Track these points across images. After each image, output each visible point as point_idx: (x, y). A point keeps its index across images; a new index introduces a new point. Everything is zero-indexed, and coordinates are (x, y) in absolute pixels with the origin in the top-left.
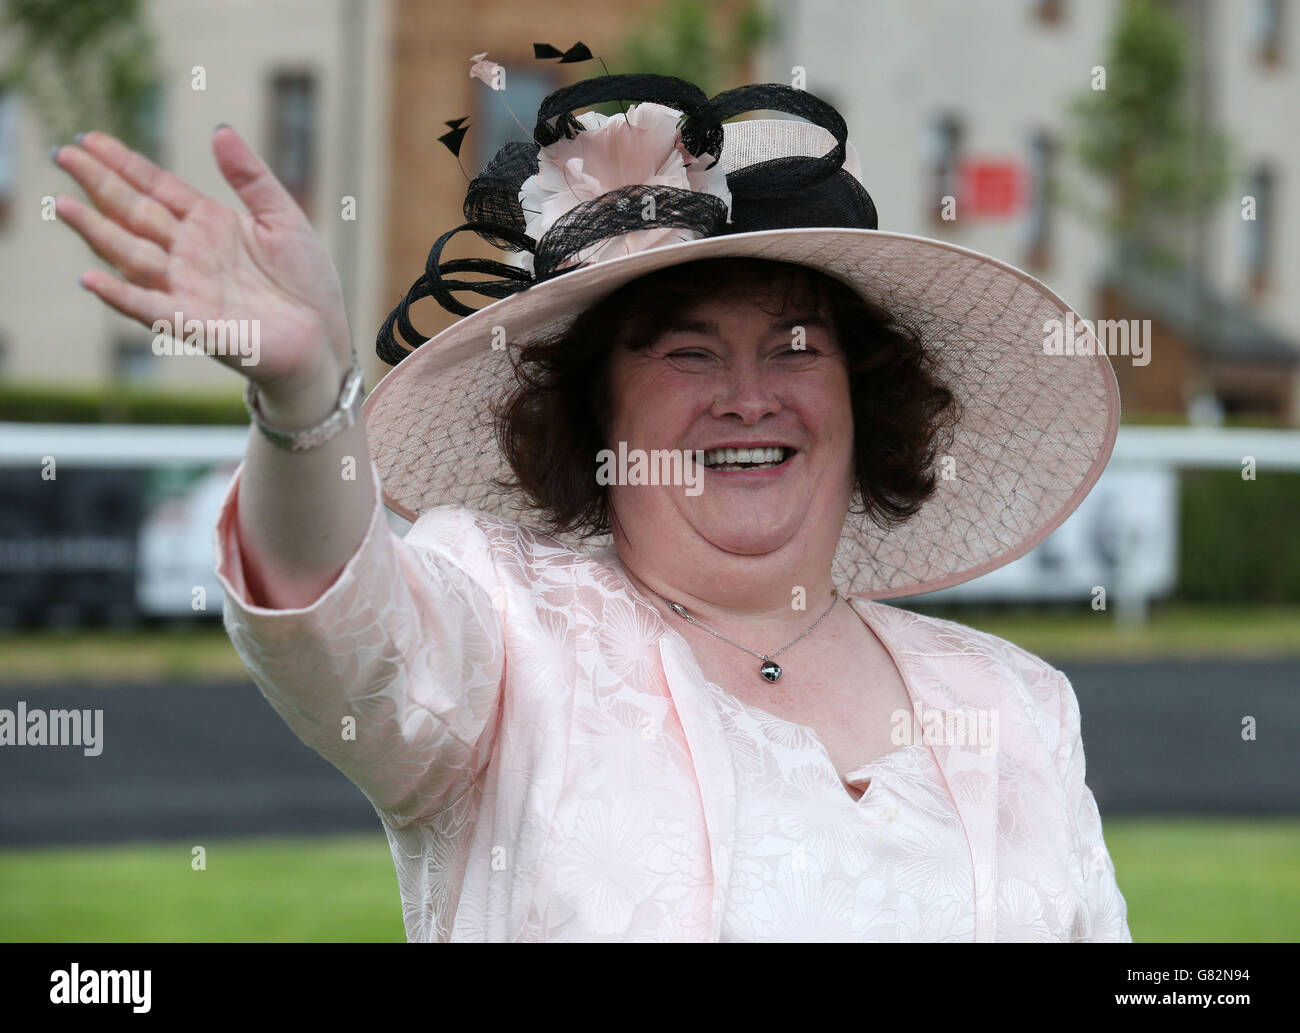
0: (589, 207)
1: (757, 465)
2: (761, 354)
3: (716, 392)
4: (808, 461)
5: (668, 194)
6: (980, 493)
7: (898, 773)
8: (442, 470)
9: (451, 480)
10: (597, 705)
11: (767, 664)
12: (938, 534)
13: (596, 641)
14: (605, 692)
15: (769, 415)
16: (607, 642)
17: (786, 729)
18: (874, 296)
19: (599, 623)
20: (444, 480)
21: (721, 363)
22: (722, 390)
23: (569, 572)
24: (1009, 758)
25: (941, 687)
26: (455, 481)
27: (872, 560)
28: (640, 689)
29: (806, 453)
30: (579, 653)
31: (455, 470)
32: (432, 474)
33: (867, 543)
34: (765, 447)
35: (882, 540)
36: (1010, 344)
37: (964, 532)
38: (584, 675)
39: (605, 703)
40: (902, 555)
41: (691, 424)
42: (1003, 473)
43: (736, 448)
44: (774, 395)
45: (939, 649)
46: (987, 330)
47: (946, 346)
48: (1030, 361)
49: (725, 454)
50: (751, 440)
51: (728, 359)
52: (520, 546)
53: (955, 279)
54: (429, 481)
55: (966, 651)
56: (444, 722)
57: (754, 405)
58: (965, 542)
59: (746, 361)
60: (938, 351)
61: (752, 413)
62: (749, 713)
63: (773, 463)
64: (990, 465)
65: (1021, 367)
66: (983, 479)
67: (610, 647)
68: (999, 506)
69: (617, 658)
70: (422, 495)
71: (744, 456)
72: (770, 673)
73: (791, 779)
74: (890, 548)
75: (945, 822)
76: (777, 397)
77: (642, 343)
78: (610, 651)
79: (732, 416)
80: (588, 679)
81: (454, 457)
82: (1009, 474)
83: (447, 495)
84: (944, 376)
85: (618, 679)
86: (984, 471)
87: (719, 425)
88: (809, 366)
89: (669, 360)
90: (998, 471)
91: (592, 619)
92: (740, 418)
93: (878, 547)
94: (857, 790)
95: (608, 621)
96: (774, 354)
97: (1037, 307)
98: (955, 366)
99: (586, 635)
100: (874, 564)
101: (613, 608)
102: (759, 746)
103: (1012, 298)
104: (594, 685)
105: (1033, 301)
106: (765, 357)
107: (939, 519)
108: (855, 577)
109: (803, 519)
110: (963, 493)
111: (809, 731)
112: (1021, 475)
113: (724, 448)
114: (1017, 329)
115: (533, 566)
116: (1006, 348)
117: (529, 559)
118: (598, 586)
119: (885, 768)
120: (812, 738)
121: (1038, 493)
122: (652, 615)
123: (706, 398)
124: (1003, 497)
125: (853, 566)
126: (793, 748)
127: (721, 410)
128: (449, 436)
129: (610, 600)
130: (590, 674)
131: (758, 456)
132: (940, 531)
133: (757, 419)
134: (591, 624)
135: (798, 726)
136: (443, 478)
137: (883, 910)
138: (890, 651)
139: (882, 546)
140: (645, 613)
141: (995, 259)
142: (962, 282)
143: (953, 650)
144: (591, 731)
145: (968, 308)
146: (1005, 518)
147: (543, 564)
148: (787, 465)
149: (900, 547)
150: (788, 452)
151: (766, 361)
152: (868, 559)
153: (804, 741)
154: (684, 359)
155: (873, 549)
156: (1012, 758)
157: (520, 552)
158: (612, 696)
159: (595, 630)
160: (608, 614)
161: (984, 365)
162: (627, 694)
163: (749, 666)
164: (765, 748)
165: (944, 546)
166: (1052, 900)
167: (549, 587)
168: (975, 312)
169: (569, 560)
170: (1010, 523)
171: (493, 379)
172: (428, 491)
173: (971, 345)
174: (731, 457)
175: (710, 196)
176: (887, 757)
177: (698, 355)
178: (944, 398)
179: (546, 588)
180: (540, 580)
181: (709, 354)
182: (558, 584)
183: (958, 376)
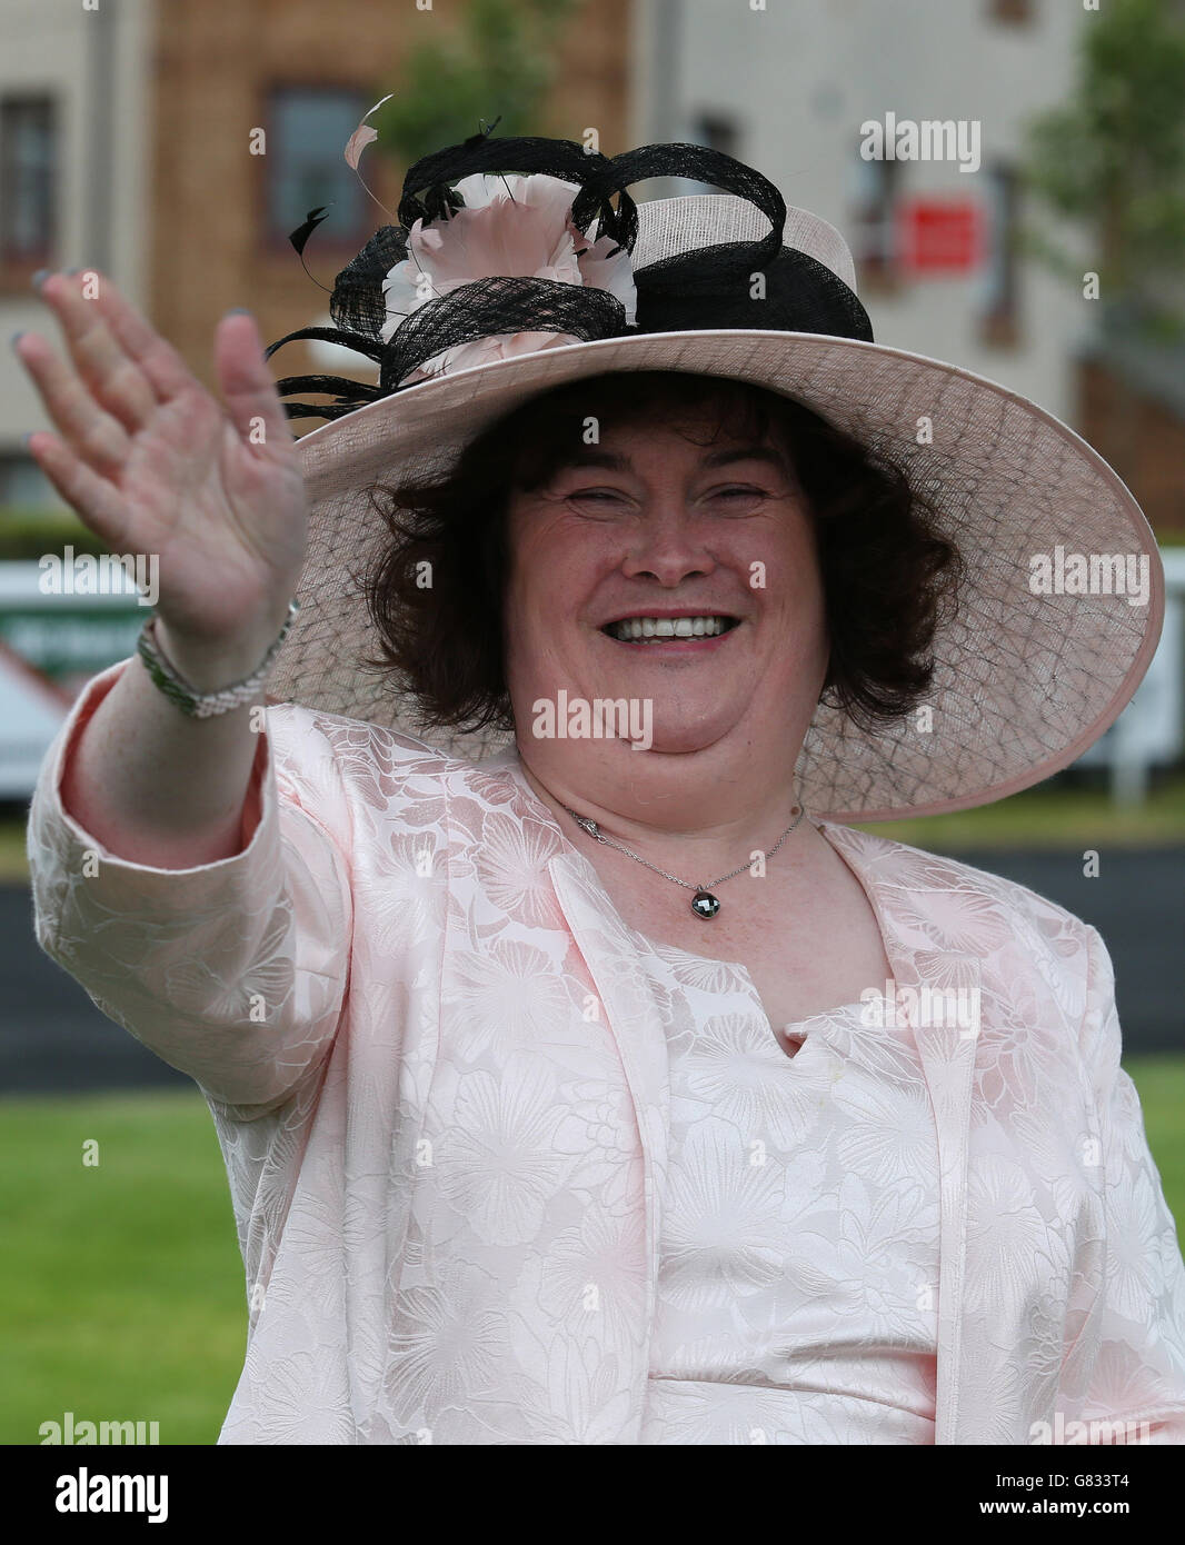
0: (437, 307)
1: (684, 638)
2: (689, 495)
3: (626, 545)
4: (755, 633)
5: (538, 288)
6: (1013, 679)
7: (853, 1029)
8: (315, 649)
9: (331, 661)
10: (476, 948)
11: (700, 896)
12: (967, 734)
13: (474, 865)
14: (486, 931)
15: (694, 575)
16: (485, 865)
17: (707, 967)
18: (842, 422)
19: (477, 843)
20: (321, 661)
21: (638, 508)
22: (634, 543)
23: (439, 781)
24: (1008, 1014)
25: (924, 926)
26: (337, 663)
27: (887, 768)
28: (532, 924)
29: (751, 624)
30: (452, 881)
31: (334, 647)
32: (302, 654)
33: (880, 746)
34: (693, 616)
35: (898, 742)
36: (1015, 482)
37: (998, 732)
38: (458, 911)
39: (486, 946)
40: (925, 762)
41: (597, 586)
42: (1037, 653)
43: (655, 617)
44: (705, 548)
45: (926, 883)
46: (985, 464)
47: (941, 486)
48: (1044, 505)
49: (642, 626)
50: (672, 607)
51: (646, 503)
52: (374, 751)
53: (928, 397)
54: (300, 662)
55: (961, 888)
56: (332, 977)
57: (672, 562)
58: (1000, 745)
59: (668, 506)
60: (934, 493)
61: (670, 572)
62: (658, 954)
63: (706, 636)
64: (1020, 643)
65: (1036, 514)
66: (1015, 662)
67: (491, 874)
68: (1038, 697)
69: (500, 888)
70: (295, 680)
71: (665, 628)
72: (704, 907)
73: (706, 1029)
74: (909, 753)
75: (904, 1087)
76: (709, 552)
77: (539, 481)
78: (490, 879)
79: (646, 576)
80: (463, 916)
81: (329, 632)
82: (1044, 654)
83: (329, 681)
84: (946, 527)
85: (504, 914)
86: (1012, 650)
87: (631, 587)
88: (754, 512)
89: (570, 504)
90: (1030, 651)
91: (468, 836)
92: (656, 578)
93: (894, 752)
94: (793, 1044)
95: (489, 841)
96: (707, 496)
97: (1034, 433)
98: (957, 513)
99: (461, 857)
100: (891, 774)
101: (496, 823)
102: (668, 991)
103: (1002, 422)
104: (472, 924)
105: (1027, 425)
106: (695, 500)
107: (966, 715)
108: (868, 790)
109: (746, 709)
110: (993, 680)
111: (738, 970)
112: (1059, 656)
113: (641, 617)
114: (1018, 463)
115: (393, 775)
116: (1013, 488)
117: (386, 767)
118: (476, 797)
119: (835, 1020)
120: (740, 978)
121: (1083, 679)
122: (547, 832)
123: (615, 553)
124: (1041, 685)
125: (866, 775)
126: (713, 991)
127: (633, 568)
128: (318, 605)
129: (492, 814)
130: (465, 908)
131: (684, 627)
132: (967, 730)
133: (678, 579)
134: (469, 844)
135: (723, 964)
136: (319, 658)
137: (823, 1195)
138: (863, 883)
139: (899, 750)
140: (537, 831)
141: (963, 370)
142: (937, 401)
143: (944, 886)
144: (469, 983)
145: (956, 436)
146: (1046, 713)
147: (404, 771)
148: (725, 639)
149: (921, 751)
150: (729, 623)
151: (698, 503)
152: (882, 767)
153: (729, 983)
154: (589, 503)
155: (888, 753)
156: (1012, 1013)
157: (373, 758)
158: (496, 935)
159: (472, 850)
160: (488, 831)
161: (991, 512)
162: (516, 932)
163: (679, 898)
164: (675, 993)
165: (975, 750)
166: (1048, 1186)
167: (413, 801)
168: (965, 441)
169: (437, 767)
170: (1053, 720)
171: (364, 531)
172: (301, 676)
173: (970, 484)
174: (649, 629)
175: (596, 291)
176: (842, 1008)
177: (607, 498)
178: (944, 554)
179: (407, 802)
180: (401, 792)
181: (622, 497)
182: (423, 796)
183: (964, 525)
